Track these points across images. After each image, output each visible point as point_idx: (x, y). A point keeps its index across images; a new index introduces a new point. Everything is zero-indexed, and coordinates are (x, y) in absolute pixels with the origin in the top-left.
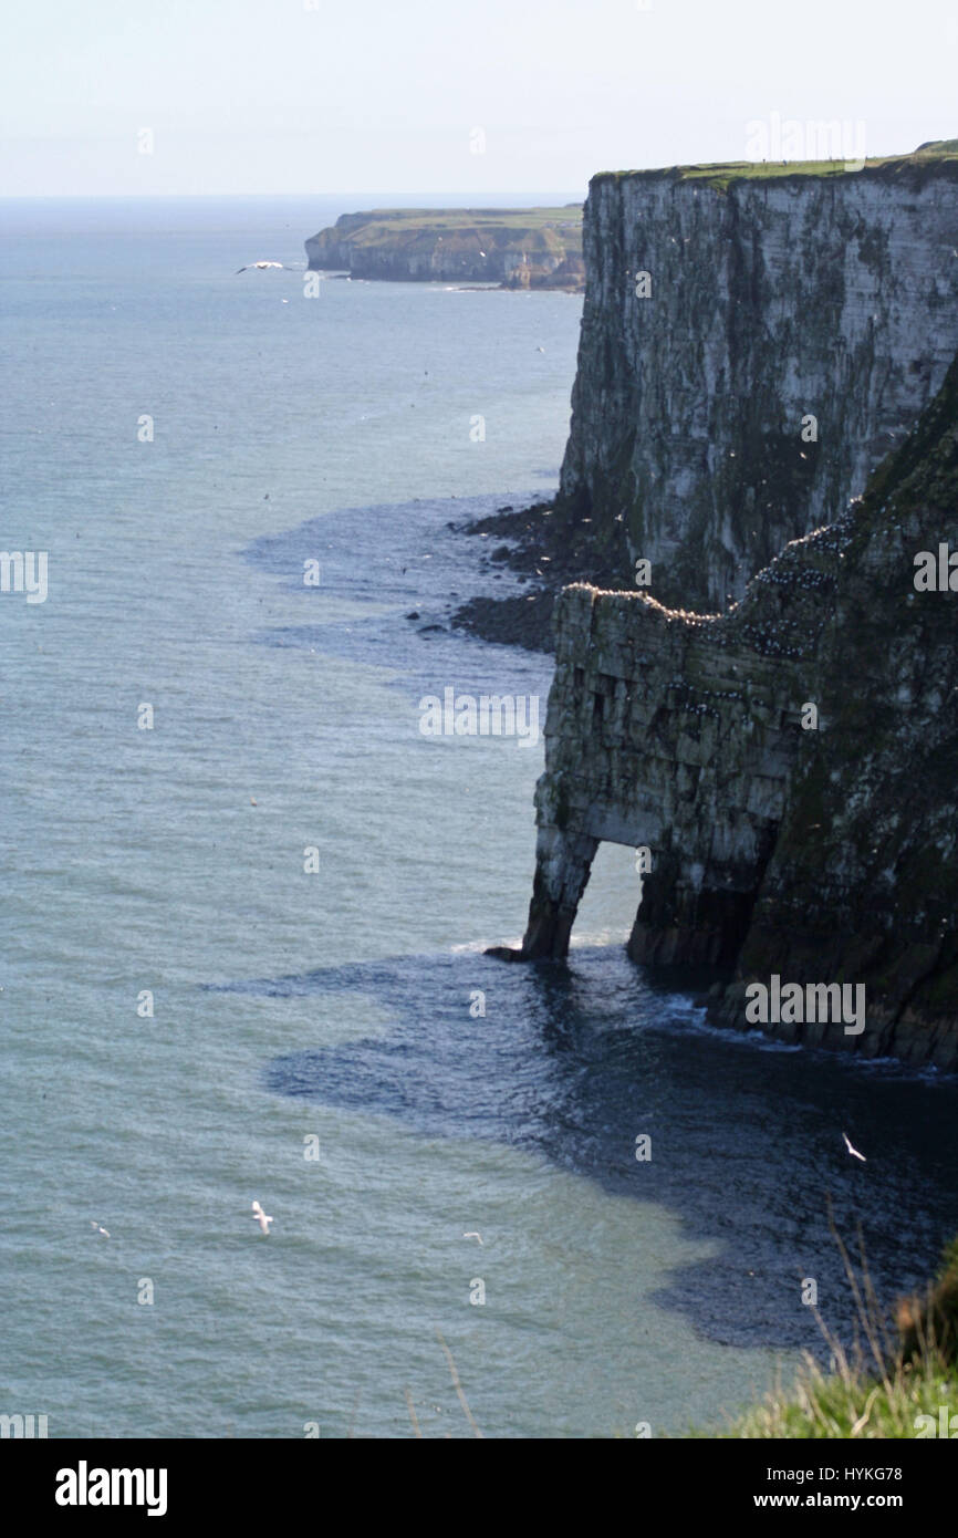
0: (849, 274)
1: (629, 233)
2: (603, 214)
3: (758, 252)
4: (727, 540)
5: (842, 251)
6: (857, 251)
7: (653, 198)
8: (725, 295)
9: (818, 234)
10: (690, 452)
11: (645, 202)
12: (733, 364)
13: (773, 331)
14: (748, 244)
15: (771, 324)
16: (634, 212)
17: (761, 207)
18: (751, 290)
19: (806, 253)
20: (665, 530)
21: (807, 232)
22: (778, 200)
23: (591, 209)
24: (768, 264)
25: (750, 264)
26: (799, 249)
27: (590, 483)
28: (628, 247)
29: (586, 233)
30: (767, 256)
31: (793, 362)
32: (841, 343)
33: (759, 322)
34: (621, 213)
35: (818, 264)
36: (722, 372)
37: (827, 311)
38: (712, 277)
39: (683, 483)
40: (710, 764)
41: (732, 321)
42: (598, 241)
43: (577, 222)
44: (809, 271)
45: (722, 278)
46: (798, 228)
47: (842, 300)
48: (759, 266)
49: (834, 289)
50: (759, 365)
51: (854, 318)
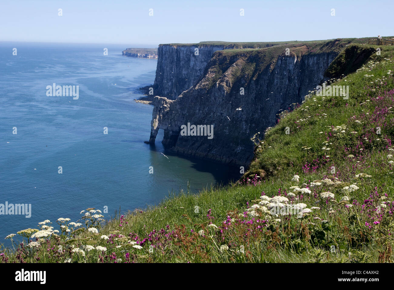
0: (191, 58)
1: (163, 52)
2: (160, 50)
3: (180, 55)
4: (175, 91)
5: (190, 55)
6: (192, 55)
7: (167, 48)
8: (176, 60)
9: (187, 53)
10: (171, 80)
11: (166, 48)
12: (176, 69)
13: (181, 65)
14: (179, 54)
15: (181, 64)
16: (164, 49)
17: (181, 50)
18: (179, 59)
19: (186, 55)
20: (167, 90)
21: (186, 53)
22: (182, 49)
23: (159, 49)
24: (181, 57)
25: (179, 56)
26: (185, 55)
27: (158, 83)
28: (163, 54)
29: (158, 52)
30: (181, 55)
31: (184, 69)
32: (190, 66)
33: (180, 64)
34: (163, 50)
35: (187, 57)
36: (175, 70)
37: (188, 63)
38: (174, 58)
39: (170, 84)
40: (173, 119)
41: (177, 63)
42: (160, 53)
43: (157, 50)
44: (186, 57)
45: (175, 58)
46: (185, 52)
47: (190, 61)
48: (180, 56)
49: (189, 60)
50: (180, 69)
51: (192, 63)
